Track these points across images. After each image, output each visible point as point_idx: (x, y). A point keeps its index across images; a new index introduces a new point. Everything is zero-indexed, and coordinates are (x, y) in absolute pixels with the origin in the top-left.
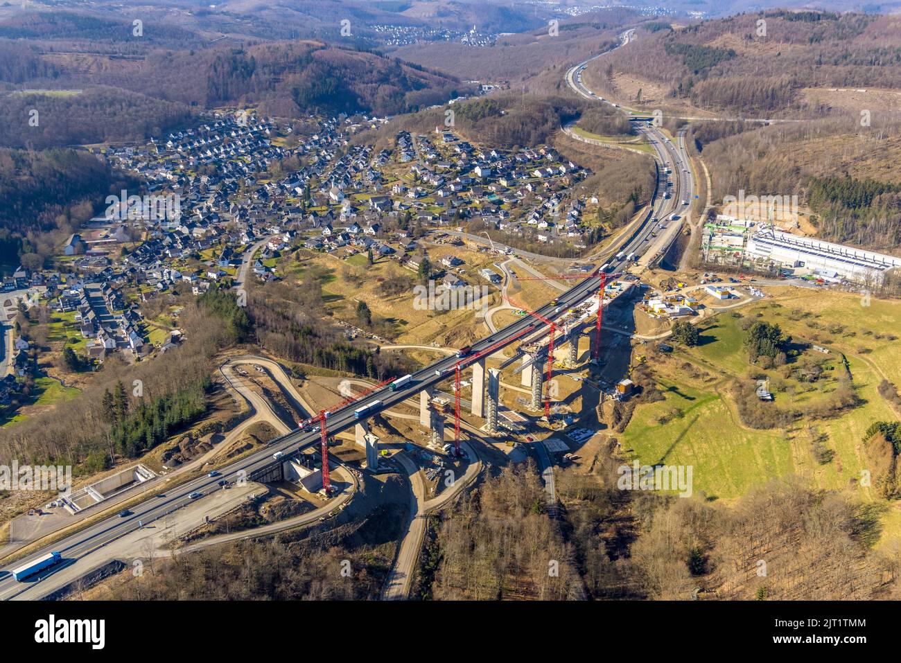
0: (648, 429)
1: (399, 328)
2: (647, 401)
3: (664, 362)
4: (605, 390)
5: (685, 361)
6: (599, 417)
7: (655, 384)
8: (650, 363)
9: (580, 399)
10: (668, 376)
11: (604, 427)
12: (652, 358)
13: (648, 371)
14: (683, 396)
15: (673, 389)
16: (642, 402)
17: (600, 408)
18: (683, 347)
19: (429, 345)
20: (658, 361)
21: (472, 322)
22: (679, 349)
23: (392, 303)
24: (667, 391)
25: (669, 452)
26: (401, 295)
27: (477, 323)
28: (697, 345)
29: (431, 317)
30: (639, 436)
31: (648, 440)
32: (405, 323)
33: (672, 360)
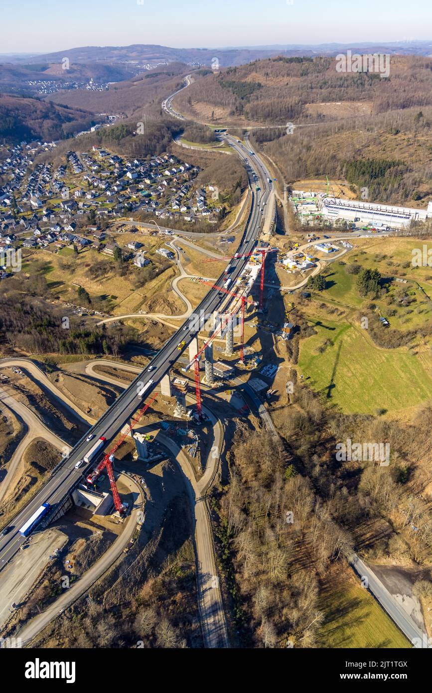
0: (313, 358)
1: (112, 302)
2: (306, 336)
3: (307, 305)
4: (275, 334)
5: (322, 302)
6: (277, 354)
7: (307, 323)
8: (299, 307)
9: (258, 341)
10: (314, 315)
11: (282, 360)
12: (299, 303)
13: (299, 313)
14: (327, 328)
15: (319, 324)
16: (302, 337)
17: (276, 347)
18: (317, 292)
19: (137, 313)
20: (304, 305)
21: (164, 291)
22: (315, 294)
23: (101, 283)
24: (316, 326)
25: (334, 374)
26: (106, 276)
27: (168, 291)
28: (325, 289)
29: (133, 290)
30: (310, 364)
31: (317, 367)
32: (115, 298)
33: (313, 303)
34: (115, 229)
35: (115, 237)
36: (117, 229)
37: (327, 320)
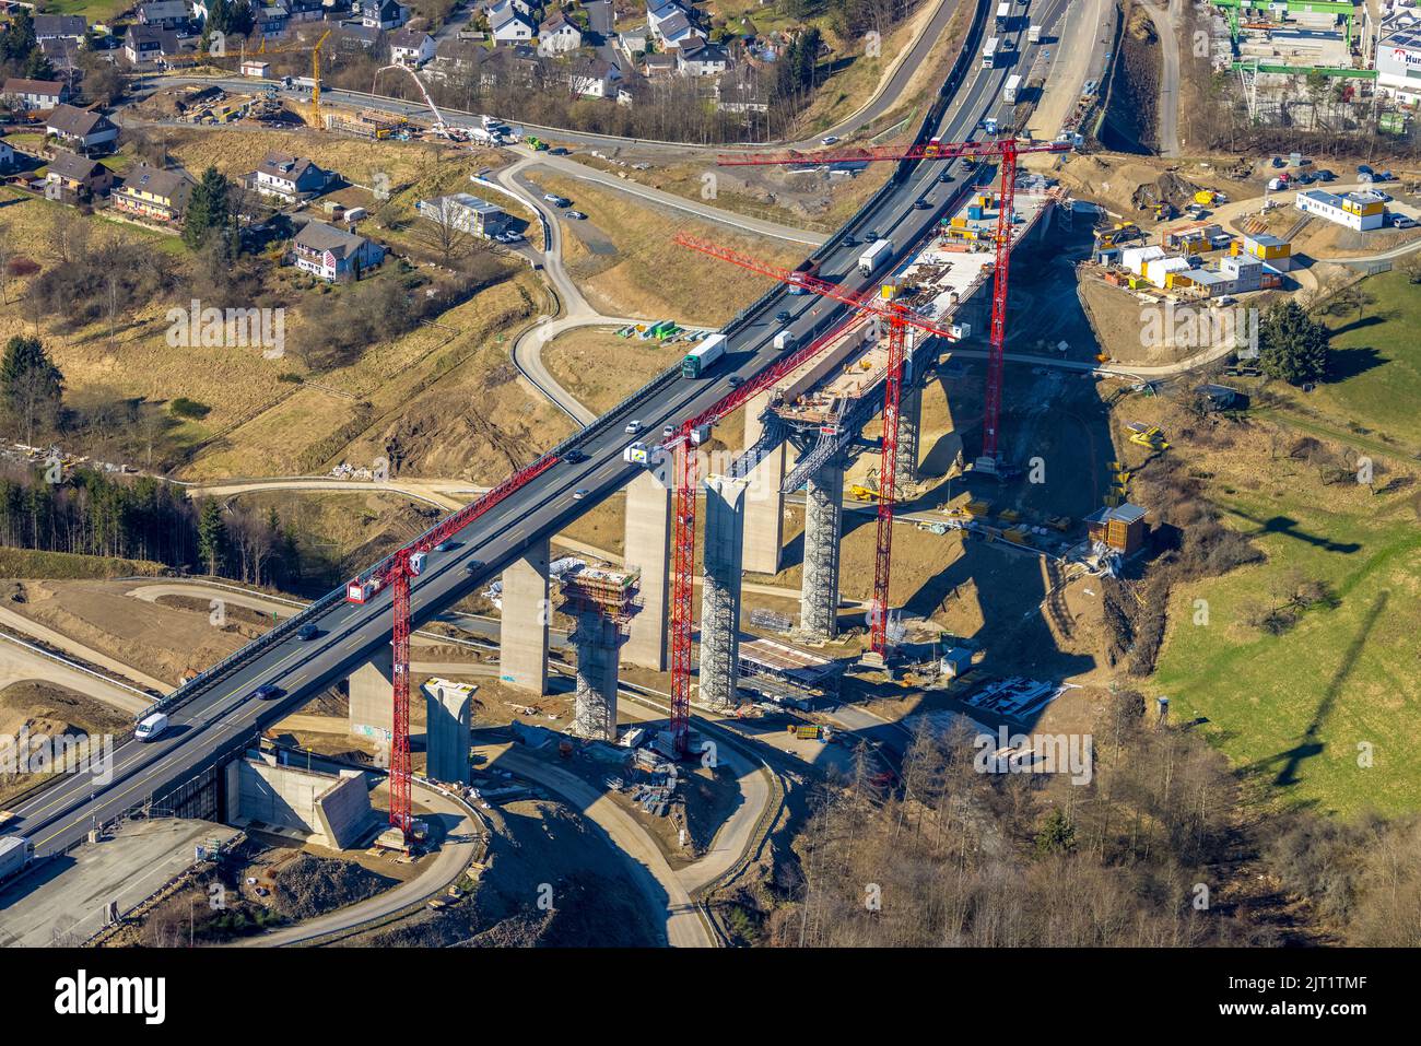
0: (1232, 652)
1: (180, 431)
2: (1206, 571)
3: (1229, 444)
4: (1053, 550)
5: (1299, 434)
6: (1058, 636)
7: (1217, 517)
8: (1184, 450)
9: (968, 593)
10: (1255, 485)
11: (1084, 664)
12: (1188, 434)
13: (1183, 474)
14: (1317, 542)
15: (1280, 525)
16: (1189, 574)
17: (1055, 607)
18: (1281, 389)
19: (327, 475)
20: (1207, 441)
21: (470, 381)
22: (1269, 397)
23: (112, 348)
24: (1263, 532)
25: (1325, 709)
26: (138, 317)
27: (492, 382)
28: (1327, 379)
29: (298, 380)
30: (1211, 676)
31: (1244, 685)
32: (200, 411)
33: (1254, 435)
34: (168, 107)
35: (172, 143)
36: (181, 107)
37: (1318, 512)
